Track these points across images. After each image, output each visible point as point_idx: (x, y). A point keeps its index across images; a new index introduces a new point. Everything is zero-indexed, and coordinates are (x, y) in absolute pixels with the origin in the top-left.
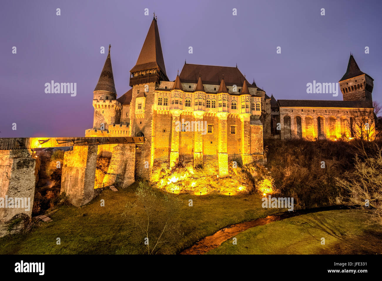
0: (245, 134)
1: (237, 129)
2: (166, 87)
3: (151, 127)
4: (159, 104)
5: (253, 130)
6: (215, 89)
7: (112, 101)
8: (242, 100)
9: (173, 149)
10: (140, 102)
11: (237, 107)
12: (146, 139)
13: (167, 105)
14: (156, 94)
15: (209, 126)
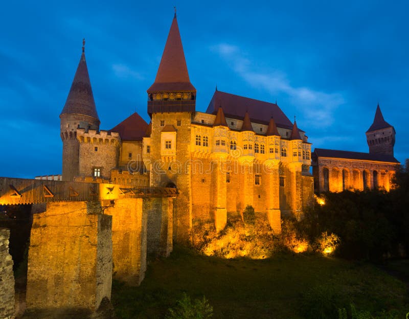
0: (297, 187)
1: (286, 181)
2: (203, 121)
3: (188, 175)
4: (197, 144)
5: (305, 183)
6: (261, 129)
7: (112, 133)
8: (293, 145)
9: (220, 204)
10: (168, 139)
11: (287, 154)
12: (179, 191)
13: (207, 146)
14: (192, 129)
15: (256, 176)
